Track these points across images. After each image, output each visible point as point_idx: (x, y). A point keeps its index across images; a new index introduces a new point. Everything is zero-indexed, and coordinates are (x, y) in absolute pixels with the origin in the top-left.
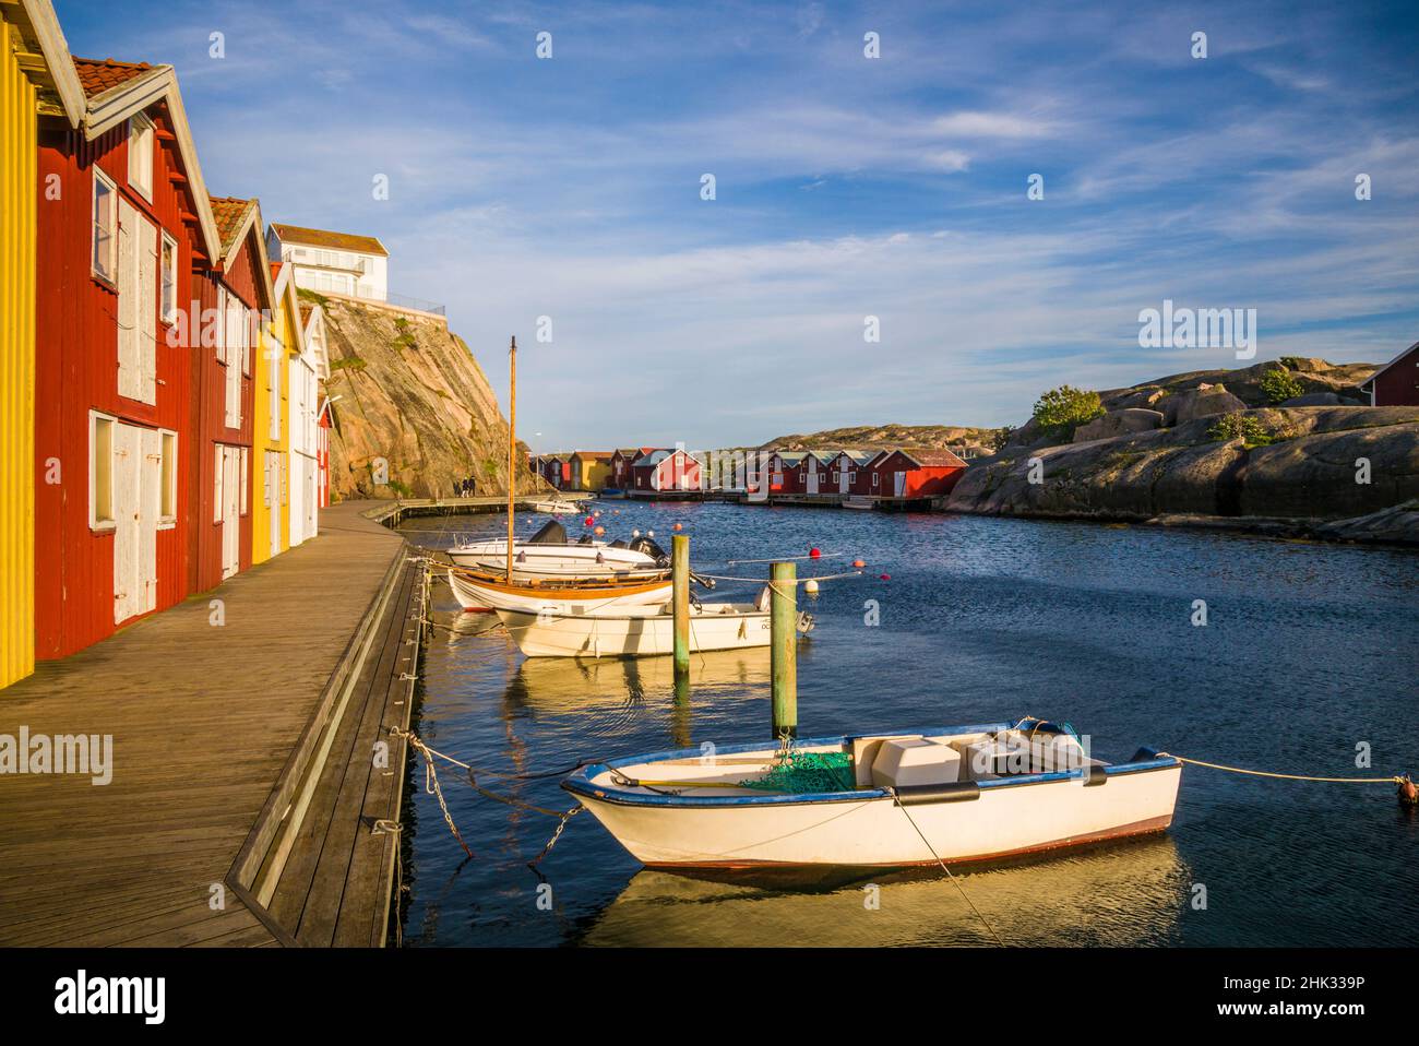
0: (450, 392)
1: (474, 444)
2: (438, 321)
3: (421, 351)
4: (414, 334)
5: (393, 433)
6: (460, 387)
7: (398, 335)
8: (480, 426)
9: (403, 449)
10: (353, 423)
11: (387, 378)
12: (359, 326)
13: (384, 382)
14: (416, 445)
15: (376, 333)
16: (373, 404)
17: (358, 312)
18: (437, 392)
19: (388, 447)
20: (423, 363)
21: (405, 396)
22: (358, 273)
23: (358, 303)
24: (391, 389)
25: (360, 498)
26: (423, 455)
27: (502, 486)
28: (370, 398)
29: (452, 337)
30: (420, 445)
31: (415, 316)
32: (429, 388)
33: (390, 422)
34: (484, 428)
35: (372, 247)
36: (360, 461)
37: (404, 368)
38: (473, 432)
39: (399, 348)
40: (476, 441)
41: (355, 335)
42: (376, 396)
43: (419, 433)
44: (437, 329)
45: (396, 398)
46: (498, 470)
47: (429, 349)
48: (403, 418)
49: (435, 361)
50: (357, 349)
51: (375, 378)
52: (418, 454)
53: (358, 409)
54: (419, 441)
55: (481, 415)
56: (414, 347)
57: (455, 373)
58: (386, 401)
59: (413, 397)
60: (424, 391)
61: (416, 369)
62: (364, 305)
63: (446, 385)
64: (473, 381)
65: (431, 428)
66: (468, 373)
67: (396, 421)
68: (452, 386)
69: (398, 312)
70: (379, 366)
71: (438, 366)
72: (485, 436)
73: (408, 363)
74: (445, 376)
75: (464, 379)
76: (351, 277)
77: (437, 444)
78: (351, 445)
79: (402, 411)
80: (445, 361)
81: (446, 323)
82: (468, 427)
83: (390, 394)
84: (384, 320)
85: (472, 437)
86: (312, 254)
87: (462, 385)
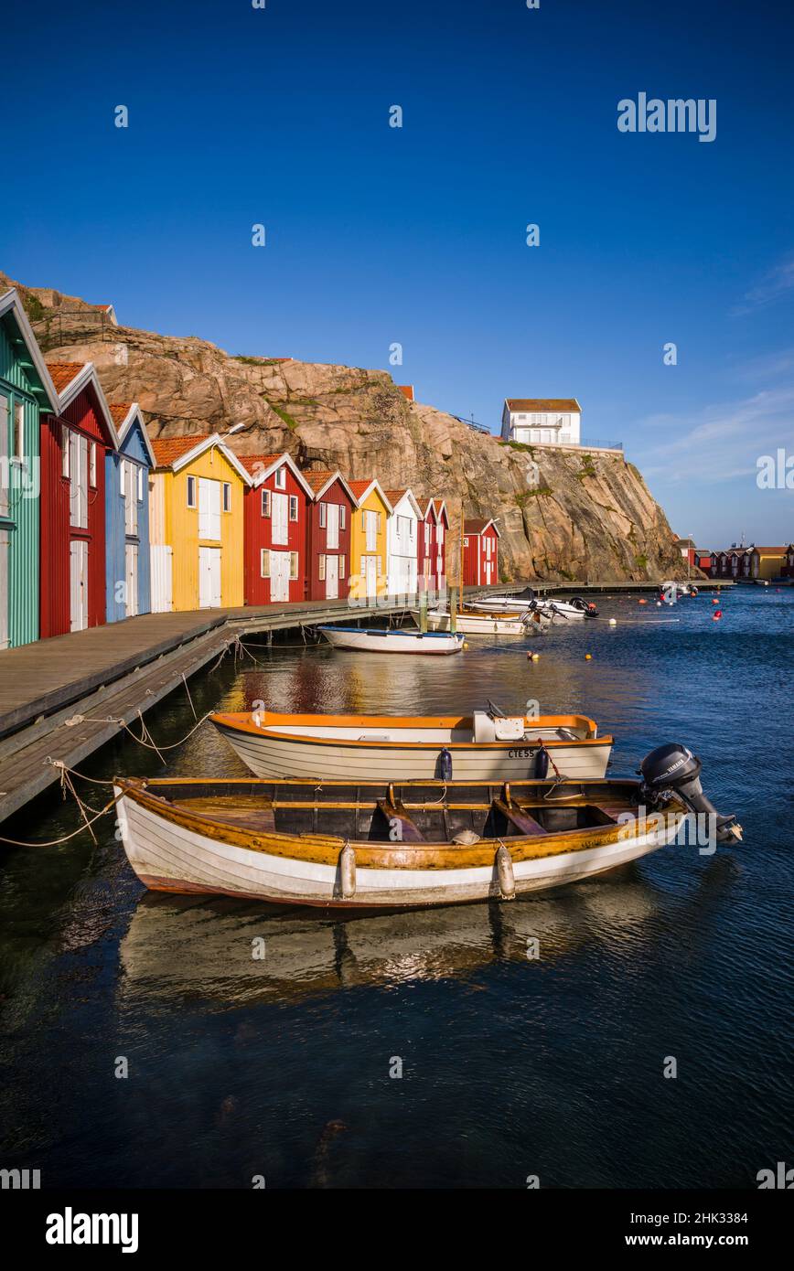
0: (616, 506)
1: (630, 544)
2: (617, 454)
3: (598, 478)
4: (595, 466)
5: (565, 538)
6: (626, 502)
7: (583, 468)
8: (637, 529)
9: (573, 548)
10: (537, 532)
11: (568, 501)
12: (553, 465)
13: (565, 503)
14: (582, 546)
15: (565, 468)
16: (554, 518)
17: (554, 455)
18: (606, 507)
19: (561, 547)
20: (599, 488)
21: (579, 512)
22: (557, 427)
23: (556, 448)
24: (569, 507)
25: (537, 580)
26: (587, 552)
27: (650, 574)
28: (551, 515)
29: (626, 465)
30: (586, 545)
31: (598, 453)
32: (600, 505)
33: (564, 530)
34: (641, 531)
35: (570, 406)
36: (541, 556)
37: (582, 491)
38: (631, 534)
39: (580, 477)
40: (632, 542)
41: (549, 472)
42: (557, 513)
43: (585, 536)
44: (616, 460)
45: (572, 514)
46: (648, 562)
47: (606, 476)
48: (575, 527)
49: (609, 485)
50: (549, 482)
51: (558, 500)
52: (583, 551)
53: (542, 522)
54: (585, 542)
55: (640, 522)
56: (593, 476)
57: (624, 493)
58: (563, 515)
59: (585, 512)
60: (596, 507)
61: (591, 492)
62: (560, 449)
63: (613, 501)
64: (638, 497)
65: (596, 533)
66: (635, 492)
67: (569, 530)
68: (619, 502)
69: (585, 451)
70: (563, 492)
71: (610, 488)
72: (641, 537)
73: (586, 488)
74: (615, 496)
75: (631, 496)
76: (553, 430)
77: (598, 544)
78: (535, 546)
79: (575, 522)
80: (617, 484)
81: (622, 455)
82: (627, 531)
83: (567, 510)
84: (574, 458)
85: (629, 539)
86: (530, 417)
87: (627, 501)
